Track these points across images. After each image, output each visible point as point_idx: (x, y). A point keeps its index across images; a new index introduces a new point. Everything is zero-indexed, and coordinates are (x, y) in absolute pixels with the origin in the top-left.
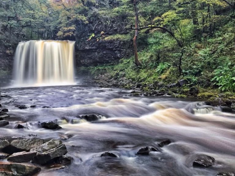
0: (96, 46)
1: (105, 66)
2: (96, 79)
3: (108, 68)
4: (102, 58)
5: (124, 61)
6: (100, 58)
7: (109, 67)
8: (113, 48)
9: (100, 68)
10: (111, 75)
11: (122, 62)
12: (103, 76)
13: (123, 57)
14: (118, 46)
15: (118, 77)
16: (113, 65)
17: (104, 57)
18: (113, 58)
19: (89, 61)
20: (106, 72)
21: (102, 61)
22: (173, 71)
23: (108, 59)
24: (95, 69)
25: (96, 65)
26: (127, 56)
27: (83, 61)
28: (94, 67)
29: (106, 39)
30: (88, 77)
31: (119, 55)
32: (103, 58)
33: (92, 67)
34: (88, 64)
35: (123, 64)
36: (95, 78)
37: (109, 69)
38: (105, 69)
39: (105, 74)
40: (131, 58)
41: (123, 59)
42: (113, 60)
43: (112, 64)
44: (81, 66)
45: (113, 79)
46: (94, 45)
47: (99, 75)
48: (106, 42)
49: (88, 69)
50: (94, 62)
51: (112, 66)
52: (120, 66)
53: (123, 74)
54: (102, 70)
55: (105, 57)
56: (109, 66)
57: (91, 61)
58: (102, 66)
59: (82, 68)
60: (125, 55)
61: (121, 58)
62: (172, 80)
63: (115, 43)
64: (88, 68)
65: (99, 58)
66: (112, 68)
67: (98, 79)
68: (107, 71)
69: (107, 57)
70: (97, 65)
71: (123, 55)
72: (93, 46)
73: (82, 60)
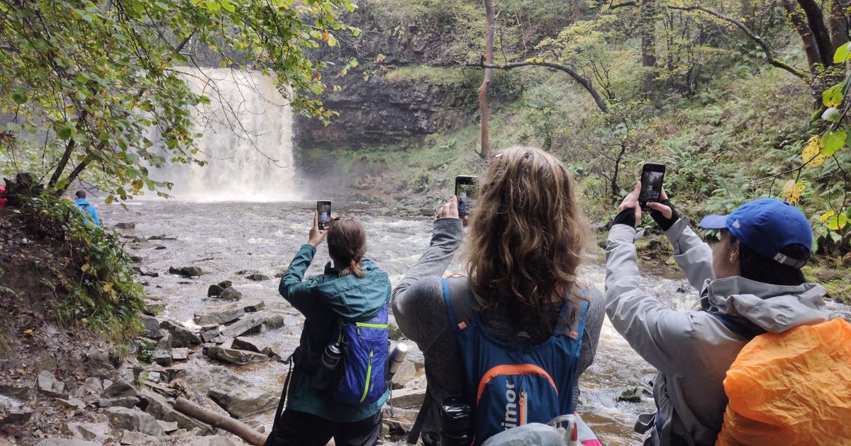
0: (359, 94)
1: (383, 150)
2: (359, 189)
3: (392, 157)
4: (375, 127)
5: (438, 141)
6: (369, 128)
7: (394, 155)
8: (410, 104)
9: (367, 155)
10: (403, 179)
11: (432, 144)
12: (379, 179)
13: (436, 131)
14: (424, 99)
15: (426, 186)
16: (405, 149)
17: (381, 127)
18: (407, 129)
19: (336, 135)
20: (387, 169)
21: (375, 136)
22: (592, 187)
23: (391, 133)
24: (352, 159)
25: (356, 148)
26: (449, 127)
27: (320, 134)
28: (350, 152)
29: (391, 76)
30: (335, 180)
31: (423, 124)
32: (379, 129)
33: (345, 152)
34: (332, 141)
35: (435, 148)
36: (356, 184)
37: (394, 160)
38: (383, 161)
39: (385, 176)
40: (459, 134)
41: (436, 135)
42: (408, 137)
43: (403, 146)
44: (312, 148)
45: (410, 190)
46: (354, 91)
47: (367, 177)
48: (389, 85)
49: (333, 156)
50: (350, 140)
51: (403, 153)
52: (427, 156)
53: (440, 180)
54: (375, 161)
55: (385, 126)
56: (395, 151)
57: (344, 135)
58: (374, 151)
59: (317, 153)
60: (441, 126)
61: (431, 133)
62: (592, 211)
63: (415, 91)
64: (334, 152)
65: (365, 128)
66: (404, 157)
67: (365, 189)
68: (389, 166)
69: (390, 127)
70: (361, 146)
71: (436, 126)
72: (351, 94)
73: (316, 129)
